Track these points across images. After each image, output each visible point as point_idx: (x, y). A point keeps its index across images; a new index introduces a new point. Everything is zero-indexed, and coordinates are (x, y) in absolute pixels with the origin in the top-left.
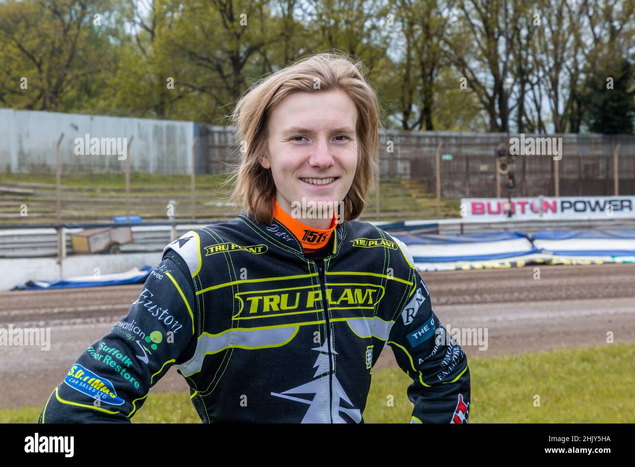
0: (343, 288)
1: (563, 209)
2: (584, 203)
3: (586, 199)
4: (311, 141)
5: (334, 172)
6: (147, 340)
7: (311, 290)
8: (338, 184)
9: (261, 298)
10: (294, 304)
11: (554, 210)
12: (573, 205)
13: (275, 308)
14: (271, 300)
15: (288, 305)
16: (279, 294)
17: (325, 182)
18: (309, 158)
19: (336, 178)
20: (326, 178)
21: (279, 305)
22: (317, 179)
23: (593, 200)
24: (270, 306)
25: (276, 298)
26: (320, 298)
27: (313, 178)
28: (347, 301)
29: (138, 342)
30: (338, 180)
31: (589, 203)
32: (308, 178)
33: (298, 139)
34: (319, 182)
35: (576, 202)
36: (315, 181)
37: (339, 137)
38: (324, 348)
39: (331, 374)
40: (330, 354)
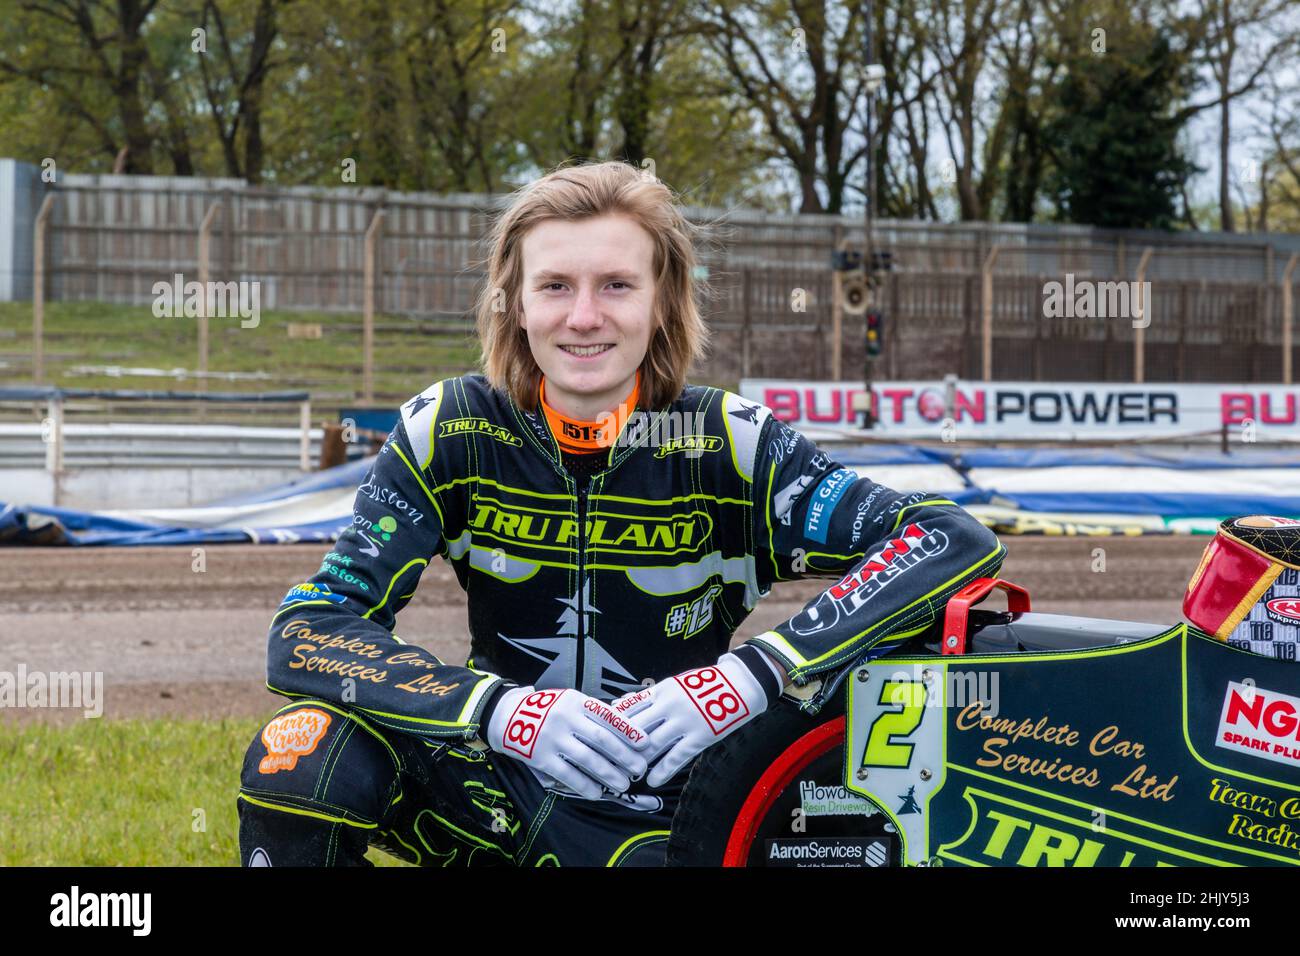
0: (628, 523)
1: (1001, 414)
2: (1056, 398)
3: (1060, 388)
4: (571, 291)
5: (606, 336)
6: (376, 529)
7: (568, 518)
8: (614, 355)
9: (495, 509)
10: (538, 534)
11: (979, 417)
12: (1027, 404)
13: (509, 532)
14: (506, 519)
15: (530, 533)
16: (521, 514)
17: (591, 350)
18: (566, 316)
19: (612, 345)
20: (594, 345)
21: (516, 530)
22: (580, 346)
23: (1078, 391)
24: (503, 526)
25: (515, 519)
26: (576, 534)
27: (574, 346)
28: (635, 542)
29: (360, 532)
30: (614, 349)
31: (1069, 397)
32: (569, 345)
33: (556, 287)
34: (584, 351)
35: (1035, 397)
36: (577, 350)
37: (615, 283)
38: (574, 602)
39: (581, 638)
40: (581, 613)
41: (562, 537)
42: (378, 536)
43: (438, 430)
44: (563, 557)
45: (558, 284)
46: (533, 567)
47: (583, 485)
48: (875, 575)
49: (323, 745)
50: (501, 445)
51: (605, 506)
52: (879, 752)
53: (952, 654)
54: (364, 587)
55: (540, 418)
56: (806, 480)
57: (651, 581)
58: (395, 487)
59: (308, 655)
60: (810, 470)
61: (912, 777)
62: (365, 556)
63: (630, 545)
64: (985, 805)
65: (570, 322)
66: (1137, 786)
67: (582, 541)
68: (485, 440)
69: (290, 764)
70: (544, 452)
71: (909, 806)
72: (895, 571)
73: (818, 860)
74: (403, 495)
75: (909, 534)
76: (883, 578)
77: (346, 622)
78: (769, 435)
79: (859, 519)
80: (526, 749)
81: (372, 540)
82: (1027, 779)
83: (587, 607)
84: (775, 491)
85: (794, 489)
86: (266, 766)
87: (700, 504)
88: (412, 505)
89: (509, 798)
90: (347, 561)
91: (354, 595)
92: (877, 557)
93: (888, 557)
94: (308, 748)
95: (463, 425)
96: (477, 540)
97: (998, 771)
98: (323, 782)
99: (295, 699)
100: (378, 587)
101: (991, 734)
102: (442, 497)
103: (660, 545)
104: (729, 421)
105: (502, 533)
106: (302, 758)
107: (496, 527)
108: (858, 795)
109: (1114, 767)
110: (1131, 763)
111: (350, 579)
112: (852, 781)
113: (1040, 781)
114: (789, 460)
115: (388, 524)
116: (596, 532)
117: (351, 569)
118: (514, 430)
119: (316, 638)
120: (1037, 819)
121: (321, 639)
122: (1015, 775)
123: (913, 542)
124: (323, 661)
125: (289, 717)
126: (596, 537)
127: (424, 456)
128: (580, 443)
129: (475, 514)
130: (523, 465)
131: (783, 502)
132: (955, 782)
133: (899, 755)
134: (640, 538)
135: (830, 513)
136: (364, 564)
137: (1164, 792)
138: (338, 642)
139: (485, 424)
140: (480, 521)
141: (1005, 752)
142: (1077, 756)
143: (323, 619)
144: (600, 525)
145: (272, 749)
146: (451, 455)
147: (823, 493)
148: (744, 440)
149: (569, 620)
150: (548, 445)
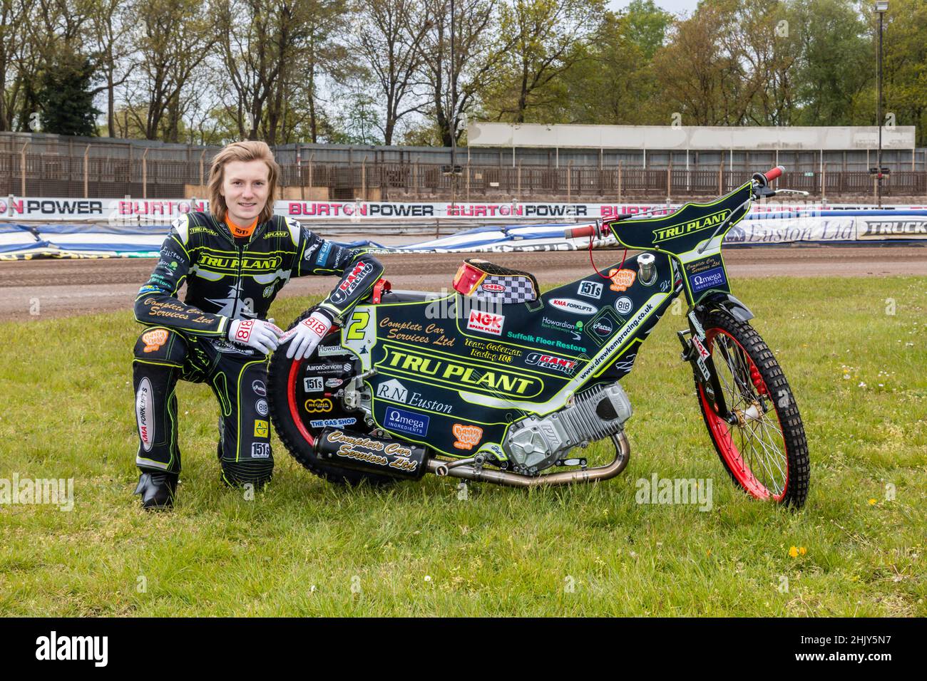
0: (255, 260)
4: (243, 185)
6: (171, 266)
7: (235, 259)
8: (256, 207)
9: (209, 257)
10: (224, 265)
15: (221, 265)
16: (218, 258)
17: (249, 205)
18: (241, 193)
19: (255, 204)
20: (250, 203)
21: (216, 263)
22: (245, 204)
24: (212, 262)
25: (216, 259)
26: (238, 264)
27: (243, 203)
28: (257, 267)
29: (166, 268)
34: (247, 205)
37: (258, 183)
38: (236, 287)
39: (236, 299)
40: (237, 290)
41: (233, 266)
42: (172, 268)
43: (189, 231)
44: (233, 272)
45: (238, 182)
46: (222, 275)
47: (241, 249)
48: (354, 281)
49: (167, 341)
50: (211, 236)
51: (247, 255)
52: (353, 334)
53: (376, 303)
54: (169, 286)
55: (226, 227)
56: (316, 246)
57: (260, 279)
58: (176, 251)
59: (157, 310)
60: (317, 243)
61: (365, 342)
62: (169, 276)
63: (255, 268)
64: (390, 350)
65: (243, 195)
66: (442, 342)
67: (240, 267)
68: (206, 234)
69: (156, 348)
70: (228, 238)
71: (364, 351)
72: (360, 279)
73: (326, 370)
74: (178, 254)
75: (359, 265)
76: (357, 282)
77: (167, 299)
78: (302, 231)
79: (338, 259)
80: (246, 340)
81: (170, 270)
82: (405, 341)
83: (240, 289)
84: (306, 249)
85: (312, 248)
86: (146, 350)
87: (279, 254)
88: (181, 257)
89: (205, 353)
90: (162, 278)
91: (167, 289)
92: (351, 274)
93: (355, 273)
94: (163, 343)
95: (198, 229)
96: (201, 267)
97: (395, 339)
98: (169, 354)
99: (151, 326)
100: (173, 286)
101: (392, 328)
102: (190, 254)
103: (265, 268)
104: (290, 227)
105: (211, 265)
106: (160, 347)
107: (209, 263)
108: (345, 349)
109: (434, 337)
110: (440, 335)
111: (164, 283)
112: (343, 344)
113: (409, 342)
114: (310, 239)
115: (174, 264)
116: (245, 263)
117: (164, 280)
118: (215, 230)
119: (158, 304)
120: (408, 353)
121: (161, 305)
122: (401, 340)
123: (362, 268)
124: (164, 312)
125: (152, 332)
126: (244, 266)
127: (185, 240)
128: (241, 235)
129: (201, 258)
130: (219, 242)
131: (308, 253)
132: (380, 343)
133: (360, 335)
134: (259, 266)
135: (327, 256)
136: (168, 278)
137: (450, 343)
138: (167, 305)
139: (205, 229)
140: (203, 261)
141: (397, 333)
142: (422, 333)
143: (160, 298)
144: (246, 262)
145: (148, 344)
146: (194, 240)
147: (324, 250)
148: (295, 233)
149: (233, 293)
150: (230, 235)
